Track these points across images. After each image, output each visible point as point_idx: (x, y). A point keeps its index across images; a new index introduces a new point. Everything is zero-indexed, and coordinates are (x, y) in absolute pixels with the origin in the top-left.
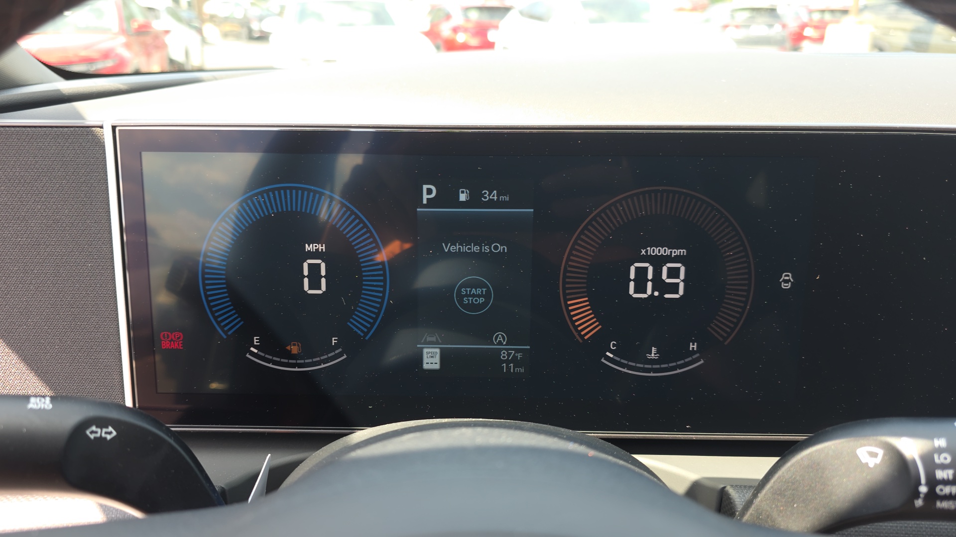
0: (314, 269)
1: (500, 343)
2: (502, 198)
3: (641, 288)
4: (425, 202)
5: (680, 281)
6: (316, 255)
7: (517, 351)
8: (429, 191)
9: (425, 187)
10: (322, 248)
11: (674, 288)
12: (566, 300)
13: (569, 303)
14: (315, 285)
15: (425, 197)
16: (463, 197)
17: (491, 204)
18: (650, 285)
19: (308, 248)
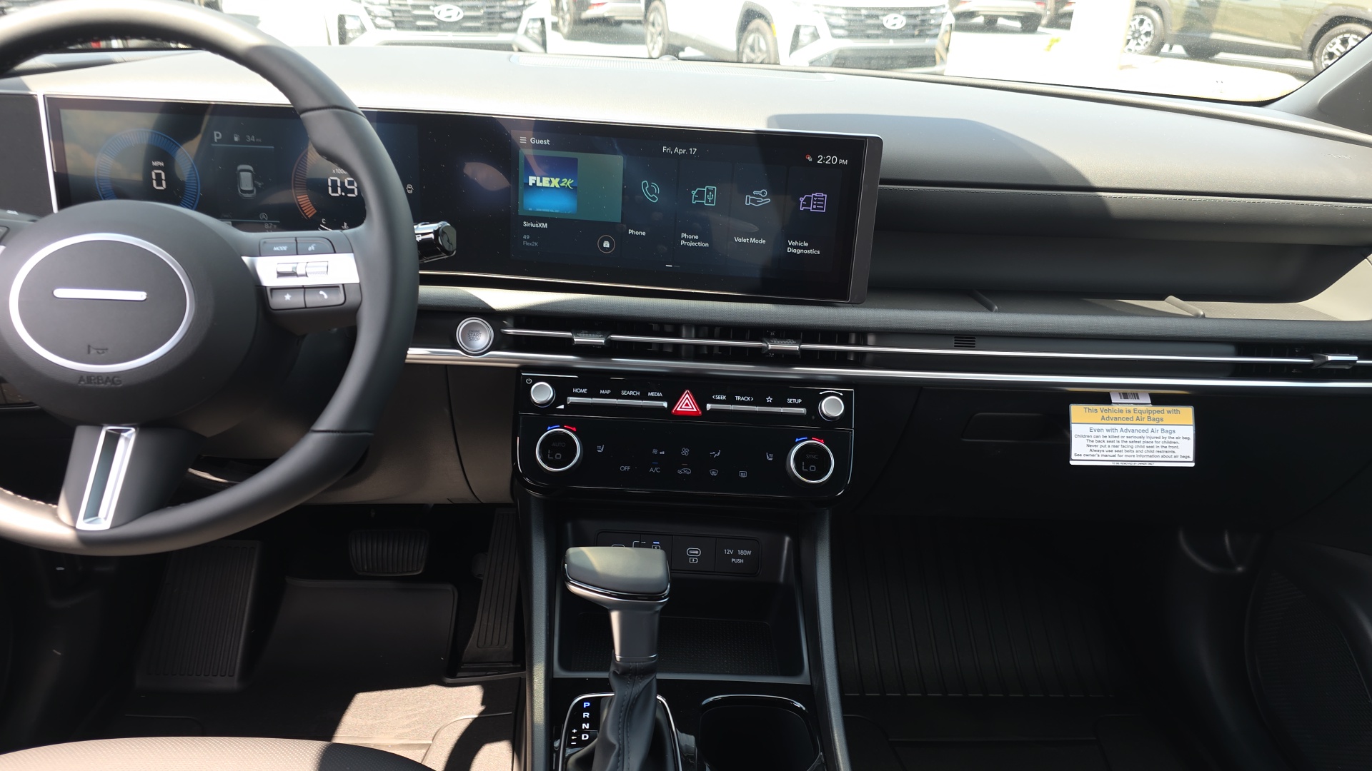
0: (158, 175)
1: (264, 219)
2: (257, 140)
3: (335, 191)
4: (216, 141)
5: (354, 187)
6: (159, 168)
7: (273, 223)
8: (218, 135)
9: (215, 133)
10: (162, 164)
11: (352, 191)
12: (296, 196)
13: (298, 197)
14: (159, 184)
15: (216, 138)
16: (236, 139)
17: (251, 143)
18: (339, 189)
19: (155, 164)
